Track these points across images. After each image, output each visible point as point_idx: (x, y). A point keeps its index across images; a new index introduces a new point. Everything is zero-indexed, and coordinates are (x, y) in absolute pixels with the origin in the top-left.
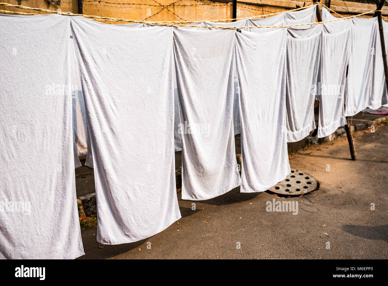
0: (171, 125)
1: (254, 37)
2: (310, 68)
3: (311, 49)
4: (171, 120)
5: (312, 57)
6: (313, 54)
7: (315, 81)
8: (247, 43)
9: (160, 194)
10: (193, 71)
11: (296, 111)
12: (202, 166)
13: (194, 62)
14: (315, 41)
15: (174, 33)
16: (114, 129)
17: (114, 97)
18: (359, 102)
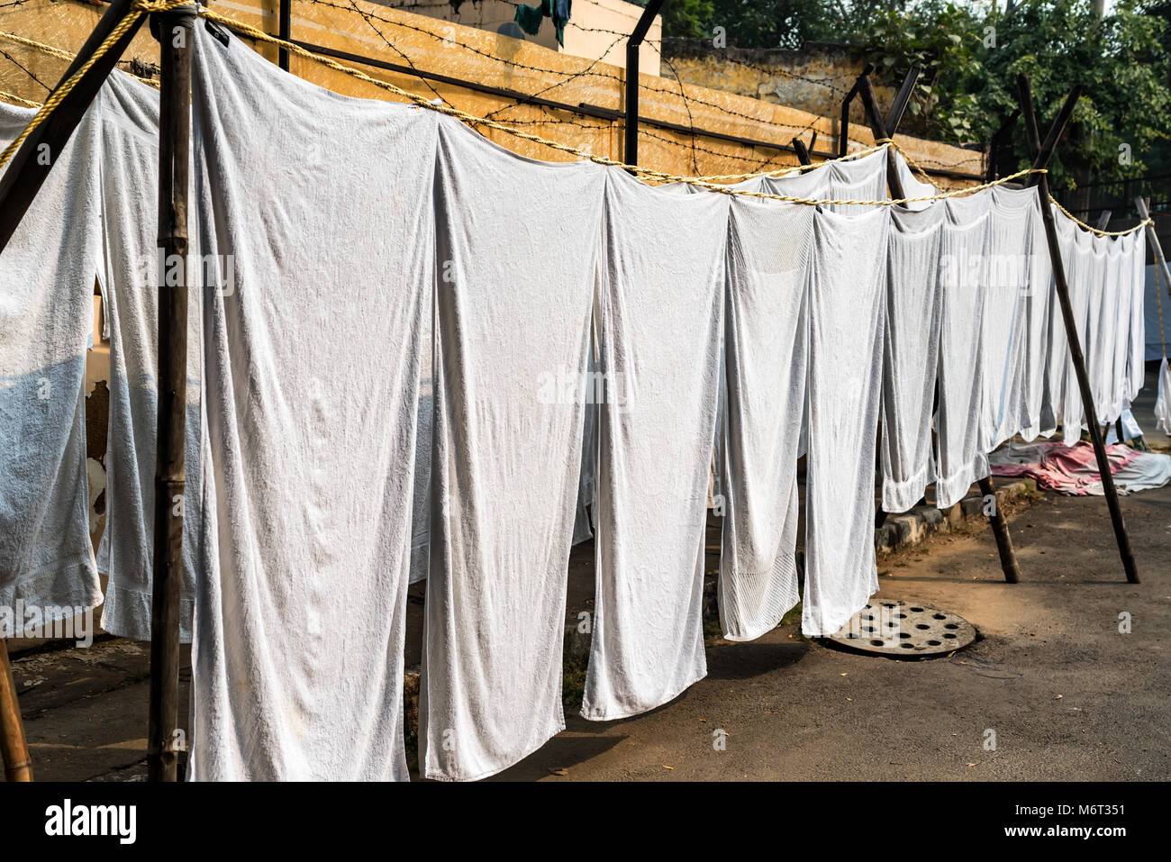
0: (710, 430)
1: (840, 226)
2: (926, 313)
3: (926, 264)
4: (710, 417)
5: (929, 283)
6: (930, 275)
7: (935, 348)
8: (830, 240)
9: (675, 601)
10: (749, 301)
11: (903, 424)
12: (752, 546)
13: (753, 280)
14: (933, 243)
15: (731, 209)
16: (629, 428)
17: (638, 353)
18: (1001, 414)
